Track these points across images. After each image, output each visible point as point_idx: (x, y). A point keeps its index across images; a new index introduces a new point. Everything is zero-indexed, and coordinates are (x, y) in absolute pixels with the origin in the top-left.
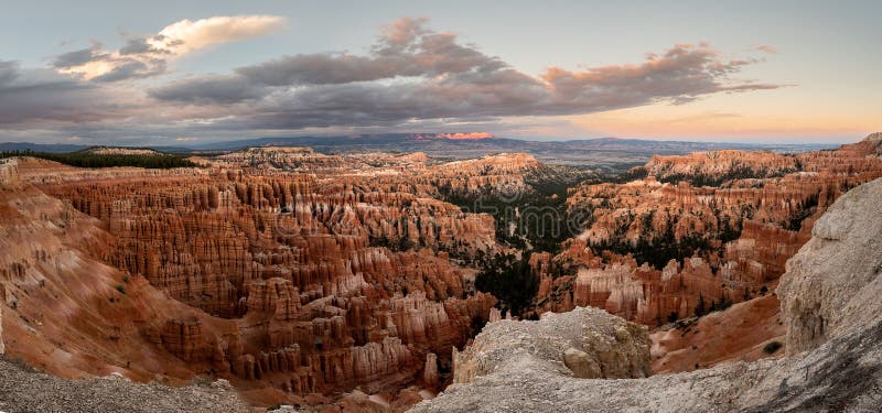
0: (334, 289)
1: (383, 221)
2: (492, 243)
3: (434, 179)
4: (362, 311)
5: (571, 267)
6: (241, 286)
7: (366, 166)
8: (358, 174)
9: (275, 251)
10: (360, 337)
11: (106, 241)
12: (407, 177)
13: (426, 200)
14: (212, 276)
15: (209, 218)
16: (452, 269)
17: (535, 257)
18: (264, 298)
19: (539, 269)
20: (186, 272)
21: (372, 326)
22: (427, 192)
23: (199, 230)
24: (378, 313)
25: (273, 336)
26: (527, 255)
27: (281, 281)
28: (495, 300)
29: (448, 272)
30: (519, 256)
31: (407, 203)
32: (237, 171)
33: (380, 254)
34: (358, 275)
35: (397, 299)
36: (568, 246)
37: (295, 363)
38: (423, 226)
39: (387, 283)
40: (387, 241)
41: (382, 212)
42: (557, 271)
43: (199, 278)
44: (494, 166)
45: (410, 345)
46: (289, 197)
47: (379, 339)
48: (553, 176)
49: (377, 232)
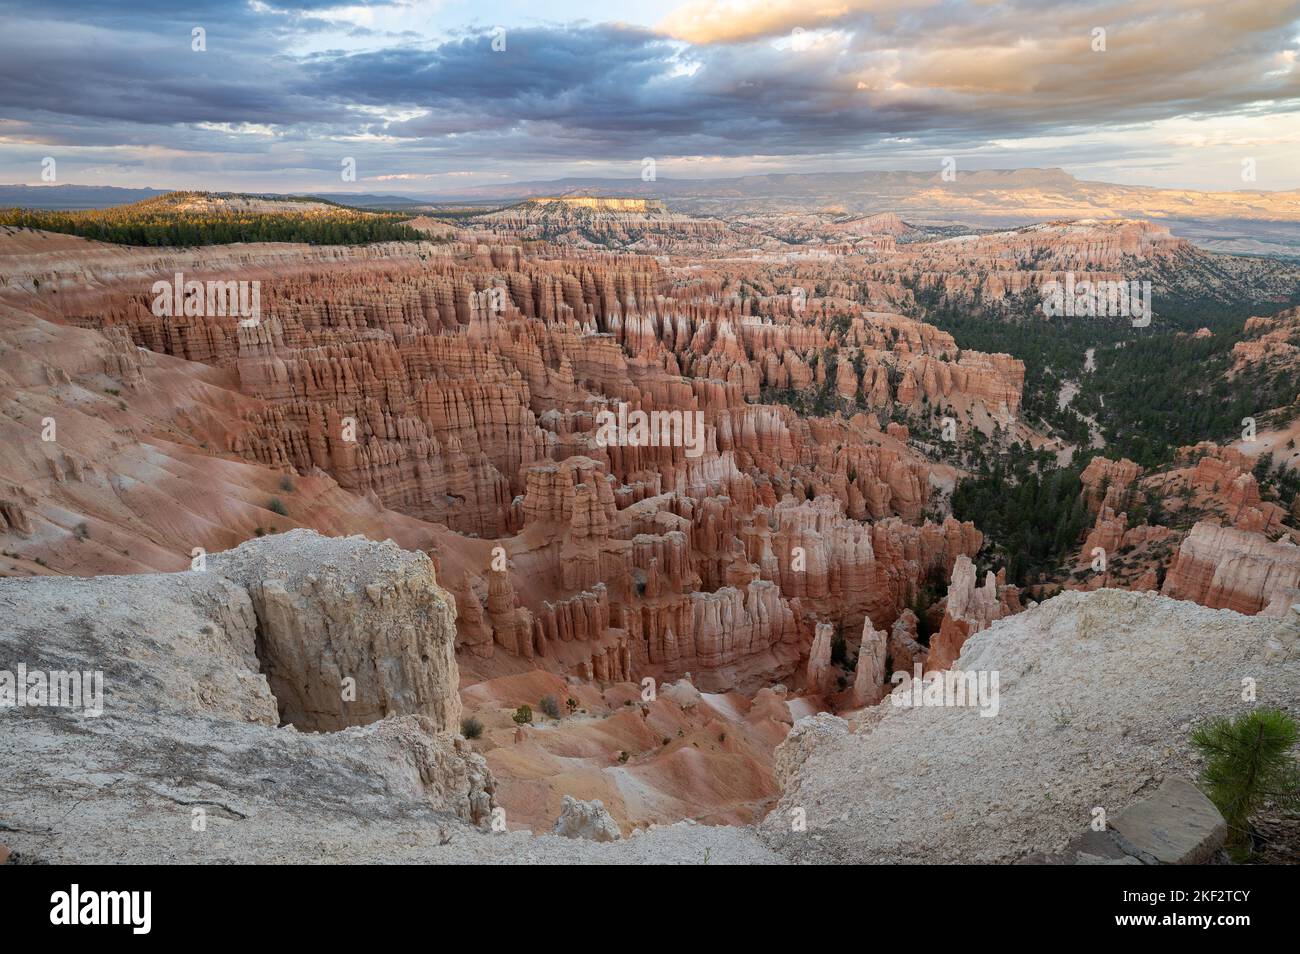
0: (681, 481)
1: (788, 354)
2: (1007, 418)
3: (910, 273)
4: (719, 527)
5: (1186, 509)
6: (516, 471)
7: (771, 242)
8: (755, 258)
9: (581, 405)
10: (714, 576)
11: (233, 410)
12: (852, 267)
13: (883, 316)
14: (461, 459)
15: (454, 346)
16: (909, 462)
17: (1099, 466)
18: (552, 495)
19: (1102, 496)
20: (412, 455)
21: (733, 556)
22: (891, 300)
23: (434, 370)
24: (750, 530)
25: (568, 568)
26: (1082, 460)
27: (586, 463)
28: (979, 540)
29: (897, 465)
30: (1065, 457)
31: (844, 323)
32: (509, 250)
33: (772, 418)
34: (725, 454)
35: (788, 508)
36: (1193, 459)
37: (599, 620)
38: (868, 370)
39: (779, 475)
40: (794, 393)
41: (789, 338)
42: (1144, 510)
43: (437, 463)
44: (1057, 249)
45: (796, 601)
46: (612, 301)
47: (742, 582)
48: (1216, 282)
49: (775, 374)
